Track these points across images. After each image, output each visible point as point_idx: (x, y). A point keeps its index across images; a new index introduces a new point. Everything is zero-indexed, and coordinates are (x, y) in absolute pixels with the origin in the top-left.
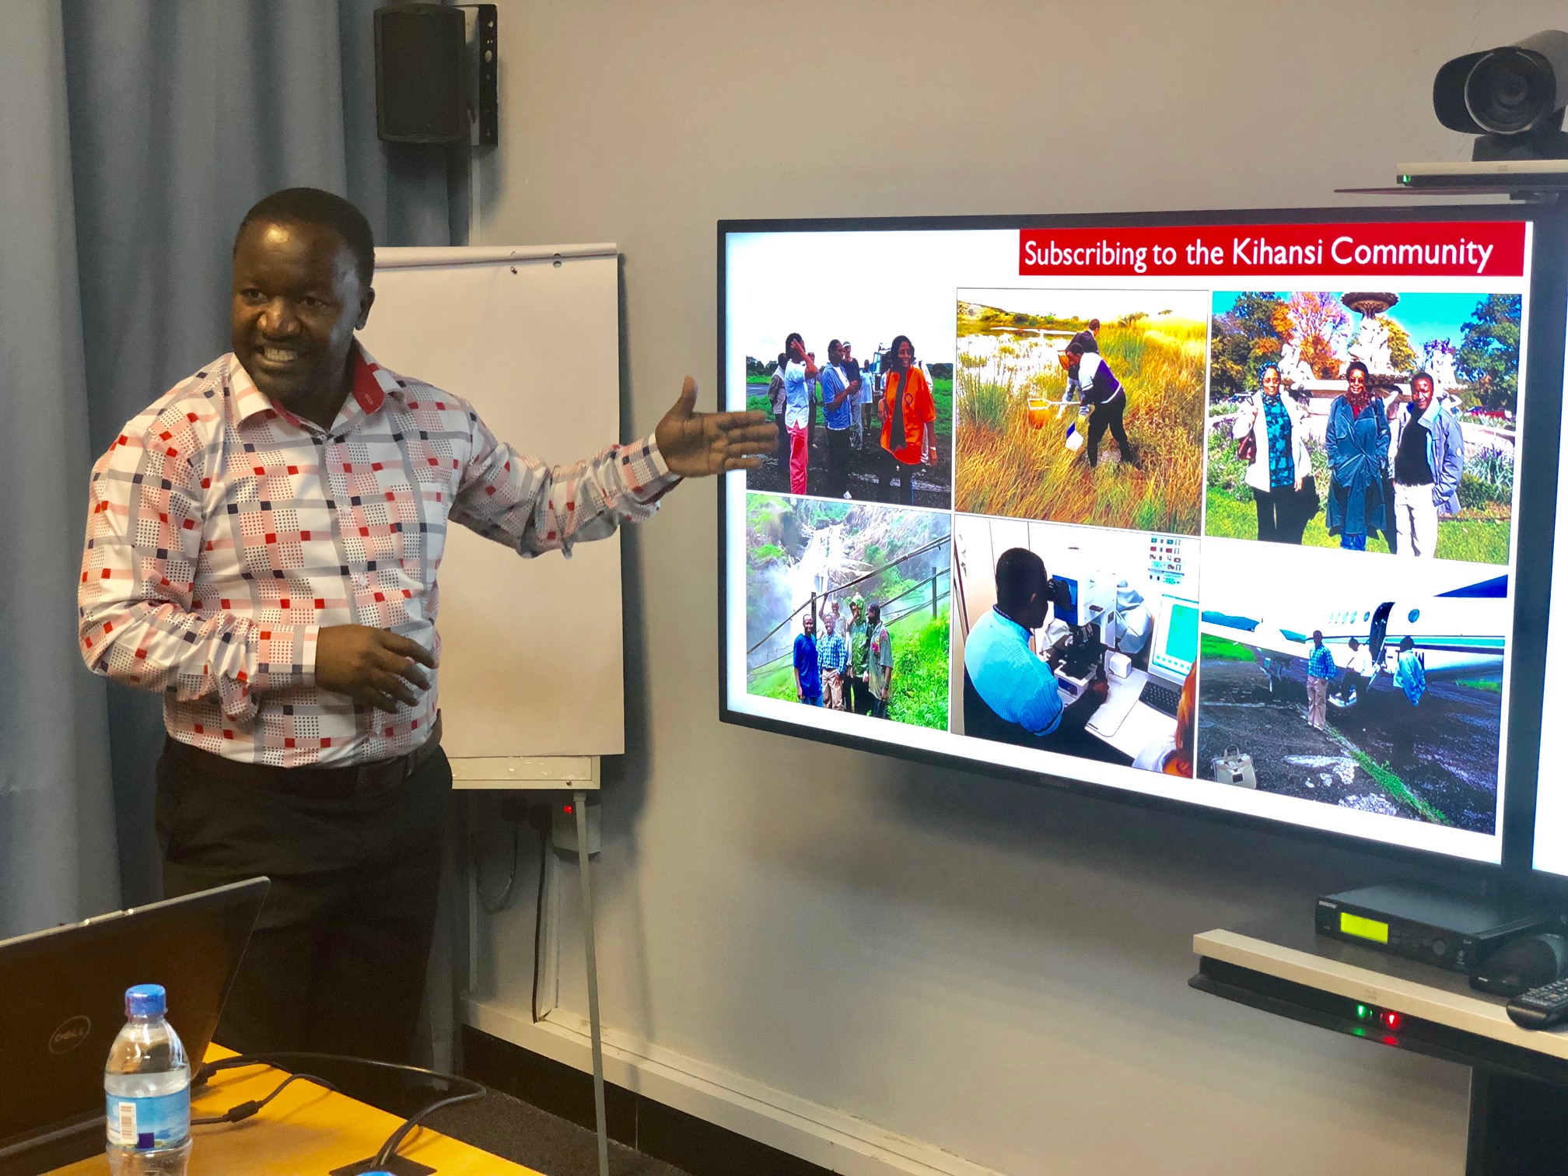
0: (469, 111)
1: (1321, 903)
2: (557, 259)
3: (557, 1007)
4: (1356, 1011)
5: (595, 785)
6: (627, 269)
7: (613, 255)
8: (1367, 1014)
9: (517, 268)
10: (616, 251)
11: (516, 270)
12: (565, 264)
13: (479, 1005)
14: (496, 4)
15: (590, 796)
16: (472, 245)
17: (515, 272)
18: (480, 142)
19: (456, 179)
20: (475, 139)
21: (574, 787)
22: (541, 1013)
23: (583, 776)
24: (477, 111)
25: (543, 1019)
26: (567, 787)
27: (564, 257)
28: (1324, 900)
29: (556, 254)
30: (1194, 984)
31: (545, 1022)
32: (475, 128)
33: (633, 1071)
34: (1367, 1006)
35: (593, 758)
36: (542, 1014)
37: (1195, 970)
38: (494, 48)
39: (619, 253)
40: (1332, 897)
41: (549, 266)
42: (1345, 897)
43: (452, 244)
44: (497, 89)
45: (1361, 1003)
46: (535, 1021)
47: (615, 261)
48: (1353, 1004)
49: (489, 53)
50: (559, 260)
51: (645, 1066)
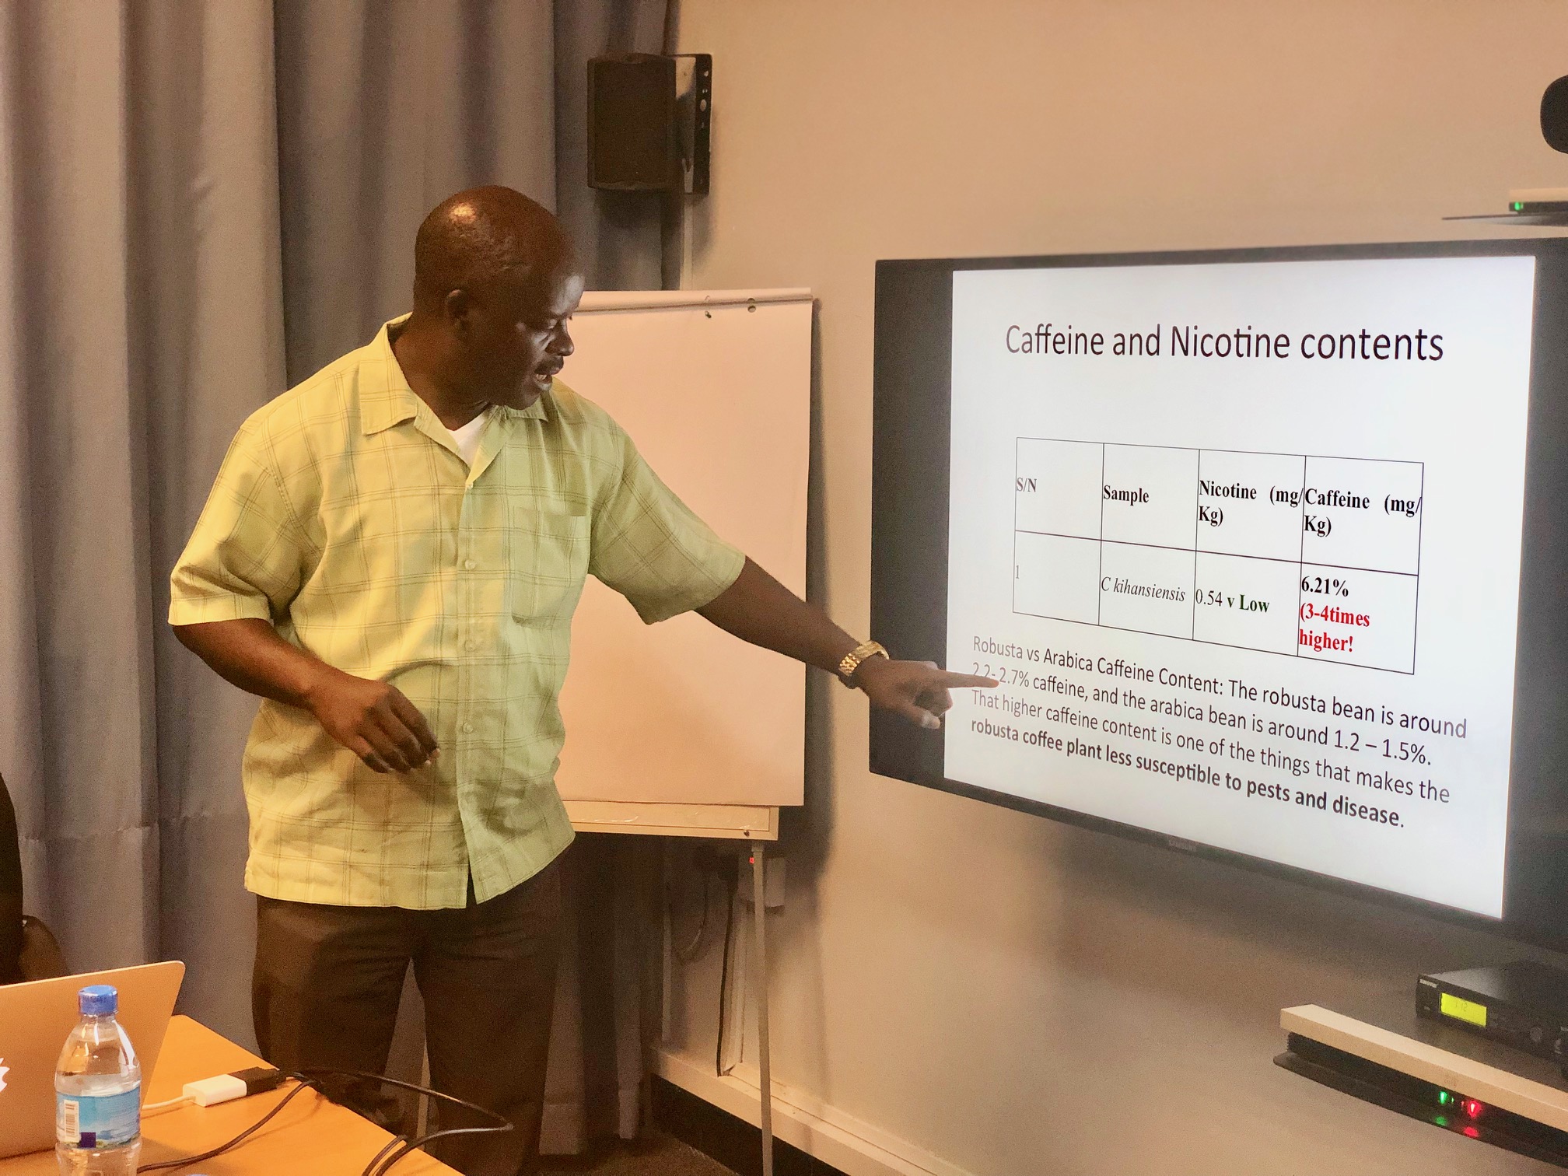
0: (684, 161)
1: (1422, 981)
2: (751, 304)
3: (742, 1062)
4: (1438, 1096)
5: (772, 836)
6: (823, 315)
7: (810, 299)
8: (1448, 1101)
9: (711, 312)
10: (809, 295)
11: (710, 314)
12: (759, 309)
13: (669, 1056)
14: (711, 54)
15: (767, 845)
16: (683, 290)
17: (709, 316)
18: (693, 190)
19: (670, 226)
20: (688, 187)
21: (751, 837)
22: (725, 1068)
23: (763, 828)
24: (691, 160)
25: (728, 1073)
26: (745, 837)
27: (757, 302)
28: (1425, 978)
29: (751, 299)
30: (1281, 1062)
31: (729, 1077)
32: (689, 176)
33: (807, 1132)
34: (1451, 1093)
35: (772, 809)
36: (727, 1068)
37: (1282, 1048)
38: (708, 97)
39: (815, 297)
40: (1434, 976)
41: (744, 310)
42: (1447, 978)
43: (663, 289)
44: (710, 137)
45: (1444, 1090)
46: (719, 1074)
47: (809, 307)
48: (1435, 1090)
49: (704, 102)
50: (754, 305)
51: (818, 1127)
